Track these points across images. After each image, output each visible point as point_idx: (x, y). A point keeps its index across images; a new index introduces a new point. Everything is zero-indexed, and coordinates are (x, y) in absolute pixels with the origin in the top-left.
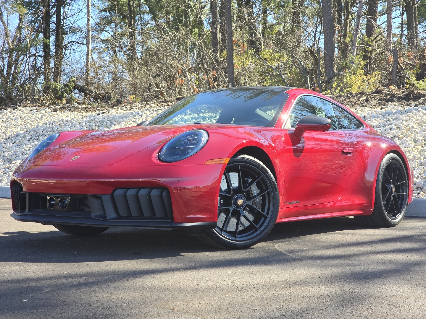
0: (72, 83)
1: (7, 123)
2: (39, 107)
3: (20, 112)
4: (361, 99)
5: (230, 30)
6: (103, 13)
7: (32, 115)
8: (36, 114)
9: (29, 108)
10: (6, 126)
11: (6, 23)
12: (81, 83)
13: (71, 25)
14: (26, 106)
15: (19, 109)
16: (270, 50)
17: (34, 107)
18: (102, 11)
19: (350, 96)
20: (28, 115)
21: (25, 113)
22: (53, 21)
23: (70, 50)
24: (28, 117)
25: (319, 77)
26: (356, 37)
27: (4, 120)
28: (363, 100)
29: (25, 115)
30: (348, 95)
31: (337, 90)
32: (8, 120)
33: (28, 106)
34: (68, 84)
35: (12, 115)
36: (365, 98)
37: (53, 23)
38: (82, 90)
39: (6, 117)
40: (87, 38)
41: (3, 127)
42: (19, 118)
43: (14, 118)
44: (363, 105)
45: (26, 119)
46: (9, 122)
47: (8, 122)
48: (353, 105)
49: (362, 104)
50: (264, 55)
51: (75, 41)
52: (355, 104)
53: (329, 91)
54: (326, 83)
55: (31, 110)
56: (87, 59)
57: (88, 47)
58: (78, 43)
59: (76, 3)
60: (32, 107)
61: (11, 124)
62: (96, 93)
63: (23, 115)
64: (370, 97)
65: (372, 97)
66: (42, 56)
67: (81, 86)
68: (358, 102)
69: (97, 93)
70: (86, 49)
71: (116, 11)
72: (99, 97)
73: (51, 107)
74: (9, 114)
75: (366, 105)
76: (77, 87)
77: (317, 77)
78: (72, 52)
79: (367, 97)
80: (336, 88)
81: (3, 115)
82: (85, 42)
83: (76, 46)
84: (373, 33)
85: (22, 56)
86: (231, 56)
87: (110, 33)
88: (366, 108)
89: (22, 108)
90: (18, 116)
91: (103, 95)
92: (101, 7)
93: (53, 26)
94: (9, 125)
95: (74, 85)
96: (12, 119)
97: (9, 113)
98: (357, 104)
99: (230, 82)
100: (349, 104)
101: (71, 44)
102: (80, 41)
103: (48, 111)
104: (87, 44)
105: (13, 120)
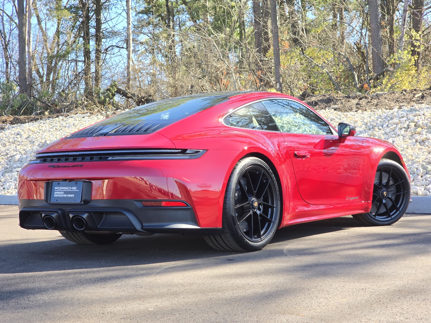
0: (114, 87)
1: (61, 131)
2: (90, 113)
3: (73, 119)
4: (416, 96)
5: (276, 29)
6: (141, 15)
7: (84, 122)
8: (89, 121)
9: (80, 115)
10: (61, 134)
11: (44, 29)
12: (122, 87)
13: (111, 29)
14: (77, 113)
15: (71, 116)
16: (315, 48)
17: (86, 114)
18: (139, 13)
19: (405, 93)
20: (80, 123)
21: (77, 120)
22: (92, 26)
23: (111, 54)
24: (81, 124)
25: (368, 74)
26: (403, 32)
27: (57, 128)
28: (419, 97)
29: (78, 122)
30: (403, 92)
31: (387, 87)
32: (61, 128)
33: (79, 113)
34: (110, 89)
35: (65, 123)
36: (421, 94)
37: (93, 27)
38: (124, 94)
39: (59, 125)
40: (127, 41)
41: (57, 135)
42: (72, 125)
43: (67, 125)
44: (420, 102)
45: (79, 126)
46: (63, 129)
47: (61, 129)
48: (409, 102)
49: (417, 100)
50: (309, 53)
51: (115, 45)
52: (411, 101)
53: (379, 88)
54: (374, 79)
55: (83, 117)
56: (129, 63)
57: (129, 51)
58: (118, 47)
59: (115, 7)
60: (83, 114)
61: (66, 132)
62: (138, 97)
63: (76, 123)
64: (426, 93)
65: (427, 93)
66: (82, 61)
67: (123, 90)
68: (414, 99)
69: (140, 96)
70: (126, 52)
71: (153, 12)
72: (142, 100)
73: (103, 114)
74: (62, 122)
75: (423, 102)
76: (119, 91)
77: (365, 74)
78: (112, 56)
79: (422, 93)
80: (386, 85)
81: (56, 123)
82: (125, 45)
83: (116, 50)
84: (420, 27)
85: (61, 62)
86: (277, 55)
87: (148, 34)
88: (423, 104)
89: (74, 115)
90: (71, 124)
91: (145, 98)
92: (138, 10)
93: (92, 31)
94: (63, 133)
95: (116, 90)
96: (65, 127)
97: (61, 120)
98: (413, 101)
99: (277, 83)
100: (405, 101)
101: (111, 48)
102: (120, 44)
103: (100, 117)
104: (128, 48)
105: (67, 127)
